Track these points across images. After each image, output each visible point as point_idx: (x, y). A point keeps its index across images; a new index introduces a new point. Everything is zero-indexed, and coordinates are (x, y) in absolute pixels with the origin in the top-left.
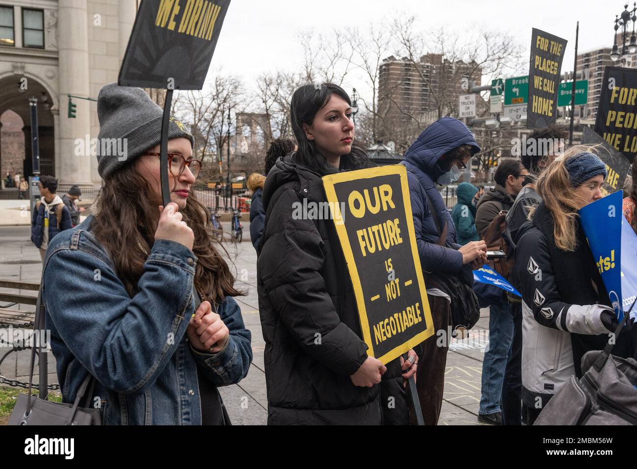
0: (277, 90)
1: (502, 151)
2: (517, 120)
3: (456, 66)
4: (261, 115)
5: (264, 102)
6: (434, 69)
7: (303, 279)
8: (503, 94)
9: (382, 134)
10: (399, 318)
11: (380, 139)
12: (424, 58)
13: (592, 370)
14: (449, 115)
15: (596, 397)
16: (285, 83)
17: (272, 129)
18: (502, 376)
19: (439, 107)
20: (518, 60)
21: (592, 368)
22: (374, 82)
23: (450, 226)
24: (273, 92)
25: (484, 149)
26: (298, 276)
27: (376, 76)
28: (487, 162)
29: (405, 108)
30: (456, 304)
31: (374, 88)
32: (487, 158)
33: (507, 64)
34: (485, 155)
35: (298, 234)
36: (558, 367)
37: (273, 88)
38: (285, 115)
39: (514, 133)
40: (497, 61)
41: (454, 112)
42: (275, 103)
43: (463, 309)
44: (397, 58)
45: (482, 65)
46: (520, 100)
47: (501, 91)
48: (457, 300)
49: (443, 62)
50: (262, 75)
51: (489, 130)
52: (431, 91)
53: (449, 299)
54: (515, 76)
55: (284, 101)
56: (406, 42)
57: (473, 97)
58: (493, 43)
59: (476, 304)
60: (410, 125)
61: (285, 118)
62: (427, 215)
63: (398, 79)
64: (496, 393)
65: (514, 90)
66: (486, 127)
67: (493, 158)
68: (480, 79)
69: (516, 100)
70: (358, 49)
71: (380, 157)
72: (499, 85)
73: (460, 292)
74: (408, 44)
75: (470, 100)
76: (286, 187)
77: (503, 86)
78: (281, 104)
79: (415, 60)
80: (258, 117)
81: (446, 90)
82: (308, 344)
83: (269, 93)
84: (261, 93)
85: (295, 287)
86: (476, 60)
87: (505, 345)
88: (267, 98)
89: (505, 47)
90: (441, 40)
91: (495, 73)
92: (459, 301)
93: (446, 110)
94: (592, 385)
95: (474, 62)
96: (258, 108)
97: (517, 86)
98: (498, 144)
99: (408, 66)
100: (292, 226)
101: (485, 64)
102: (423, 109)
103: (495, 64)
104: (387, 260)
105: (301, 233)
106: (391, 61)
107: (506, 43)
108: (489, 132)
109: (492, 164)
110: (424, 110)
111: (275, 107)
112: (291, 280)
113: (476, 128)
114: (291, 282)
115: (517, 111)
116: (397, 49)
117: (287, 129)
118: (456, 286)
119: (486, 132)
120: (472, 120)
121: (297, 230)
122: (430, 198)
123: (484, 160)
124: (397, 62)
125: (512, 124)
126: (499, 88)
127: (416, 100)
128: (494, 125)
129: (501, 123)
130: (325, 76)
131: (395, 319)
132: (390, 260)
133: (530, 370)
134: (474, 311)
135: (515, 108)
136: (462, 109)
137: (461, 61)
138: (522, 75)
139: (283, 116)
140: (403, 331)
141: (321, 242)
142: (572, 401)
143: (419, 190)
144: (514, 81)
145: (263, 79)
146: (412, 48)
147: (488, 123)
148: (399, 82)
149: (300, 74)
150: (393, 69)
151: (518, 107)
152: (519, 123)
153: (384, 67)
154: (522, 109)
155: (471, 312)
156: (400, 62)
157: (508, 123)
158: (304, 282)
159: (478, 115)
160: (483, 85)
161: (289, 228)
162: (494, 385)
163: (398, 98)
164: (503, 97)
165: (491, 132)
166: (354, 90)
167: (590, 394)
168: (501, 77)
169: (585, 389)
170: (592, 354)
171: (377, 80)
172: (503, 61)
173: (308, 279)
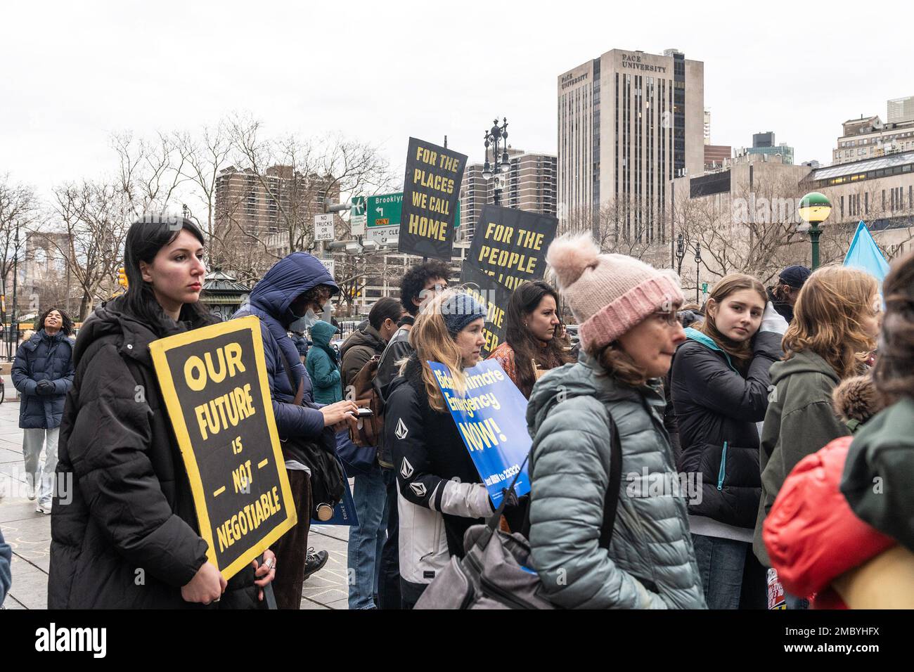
0: (84, 205)
1: (366, 279)
2: (382, 244)
3: (309, 181)
4: (61, 235)
5: (65, 219)
6: (282, 183)
7: (119, 462)
8: (366, 213)
9: (221, 260)
10: (250, 511)
11: (218, 266)
12: (270, 170)
13: (475, 549)
14: (302, 237)
15: (479, 582)
16: (93, 198)
17: (76, 254)
18: (373, 561)
19: (291, 228)
20: (381, 176)
21: (475, 546)
22: (210, 198)
23: (306, 382)
24: (77, 207)
25: (346, 276)
26: (113, 458)
27: (212, 191)
28: (349, 293)
29: (248, 229)
30: (317, 478)
31: (210, 205)
32: (349, 287)
33: (368, 180)
34: (346, 284)
35: (117, 402)
36: (438, 548)
37: (78, 202)
38: (93, 235)
39: (379, 258)
40: (357, 176)
41: (308, 234)
42: (80, 221)
43: (326, 484)
44: (238, 169)
45: (341, 180)
46: (384, 221)
47: (363, 210)
48: (318, 473)
49: (294, 175)
50: (63, 186)
51: (350, 256)
52: (280, 208)
53: (309, 472)
54: (378, 193)
55: (92, 219)
56: (249, 151)
57: (330, 217)
58: (352, 155)
59: (341, 475)
60: (255, 250)
61: (94, 240)
62: (279, 370)
63: (240, 194)
64: (368, 583)
65: (378, 210)
66: (347, 251)
67: (356, 287)
68: (338, 195)
69: (380, 222)
70: (189, 158)
71: (218, 288)
72: (360, 204)
73: (321, 462)
74: (251, 154)
75: (327, 221)
76: (105, 342)
77: (365, 205)
78: (90, 223)
79: (260, 173)
80: (57, 239)
81: (299, 208)
82: (127, 547)
83: (72, 208)
84: (61, 209)
85: (108, 472)
86: (333, 174)
87: (374, 522)
88: (70, 214)
89: (365, 160)
90: (291, 150)
91: (355, 189)
92: (321, 474)
93: (299, 232)
94: (476, 567)
95: (330, 176)
96: (58, 227)
97: (381, 205)
98: (361, 272)
99: (252, 179)
100: (110, 394)
101: (344, 179)
102: (270, 230)
103: (354, 180)
104: (235, 439)
105: (121, 402)
106: (230, 173)
107: (366, 156)
108: (350, 258)
109: (356, 294)
110: (272, 230)
111: (81, 225)
112: (104, 464)
113: (335, 253)
114: (104, 466)
115: (382, 233)
116: (238, 160)
117: (97, 253)
118: (317, 455)
119: (348, 257)
120: (331, 244)
121: (116, 397)
122: (281, 349)
123: (346, 290)
124: (238, 174)
125: (377, 249)
126: (360, 208)
127: (262, 218)
128: (356, 250)
129: (364, 248)
130: (146, 189)
131: (245, 514)
132: (239, 439)
133: (406, 556)
134: (338, 484)
135: (380, 230)
136: (318, 231)
137: (316, 175)
138: (386, 193)
139: (91, 237)
140: (256, 527)
141: (149, 413)
142: (452, 588)
143: (269, 340)
144: (377, 199)
145: (66, 191)
146: (256, 158)
147: (349, 247)
148: (242, 198)
149: (114, 187)
150: (233, 182)
151: (383, 229)
152: (385, 248)
153: (222, 180)
154: (388, 232)
155: (335, 486)
156: (242, 174)
157: (372, 248)
158: (121, 466)
159: (337, 237)
160: (341, 203)
161: (105, 396)
162: (365, 572)
163: (240, 217)
164: (366, 217)
165: (353, 258)
166: (185, 207)
167: (472, 579)
168: (362, 194)
169: (468, 572)
170: (474, 530)
171: (214, 195)
172: (363, 176)
173: (126, 461)
